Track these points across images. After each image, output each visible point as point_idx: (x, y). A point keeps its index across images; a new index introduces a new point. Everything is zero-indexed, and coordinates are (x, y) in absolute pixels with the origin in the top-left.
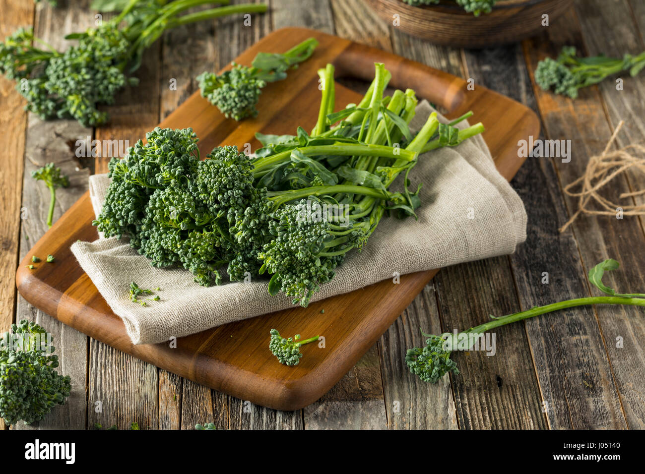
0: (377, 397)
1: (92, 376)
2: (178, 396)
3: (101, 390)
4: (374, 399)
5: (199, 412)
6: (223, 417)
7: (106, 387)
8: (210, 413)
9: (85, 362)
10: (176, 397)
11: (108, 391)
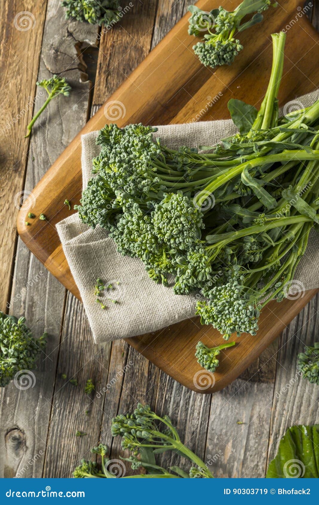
0: (270, 381)
1: (66, 322)
2: (125, 352)
3: (71, 337)
4: (267, 382)
5: (138, 372)
6: (155, 380)
7: (74, 335)
8: (146, 374)
9: (63, 305)
10: (124, 353)
11: (75, 340)
